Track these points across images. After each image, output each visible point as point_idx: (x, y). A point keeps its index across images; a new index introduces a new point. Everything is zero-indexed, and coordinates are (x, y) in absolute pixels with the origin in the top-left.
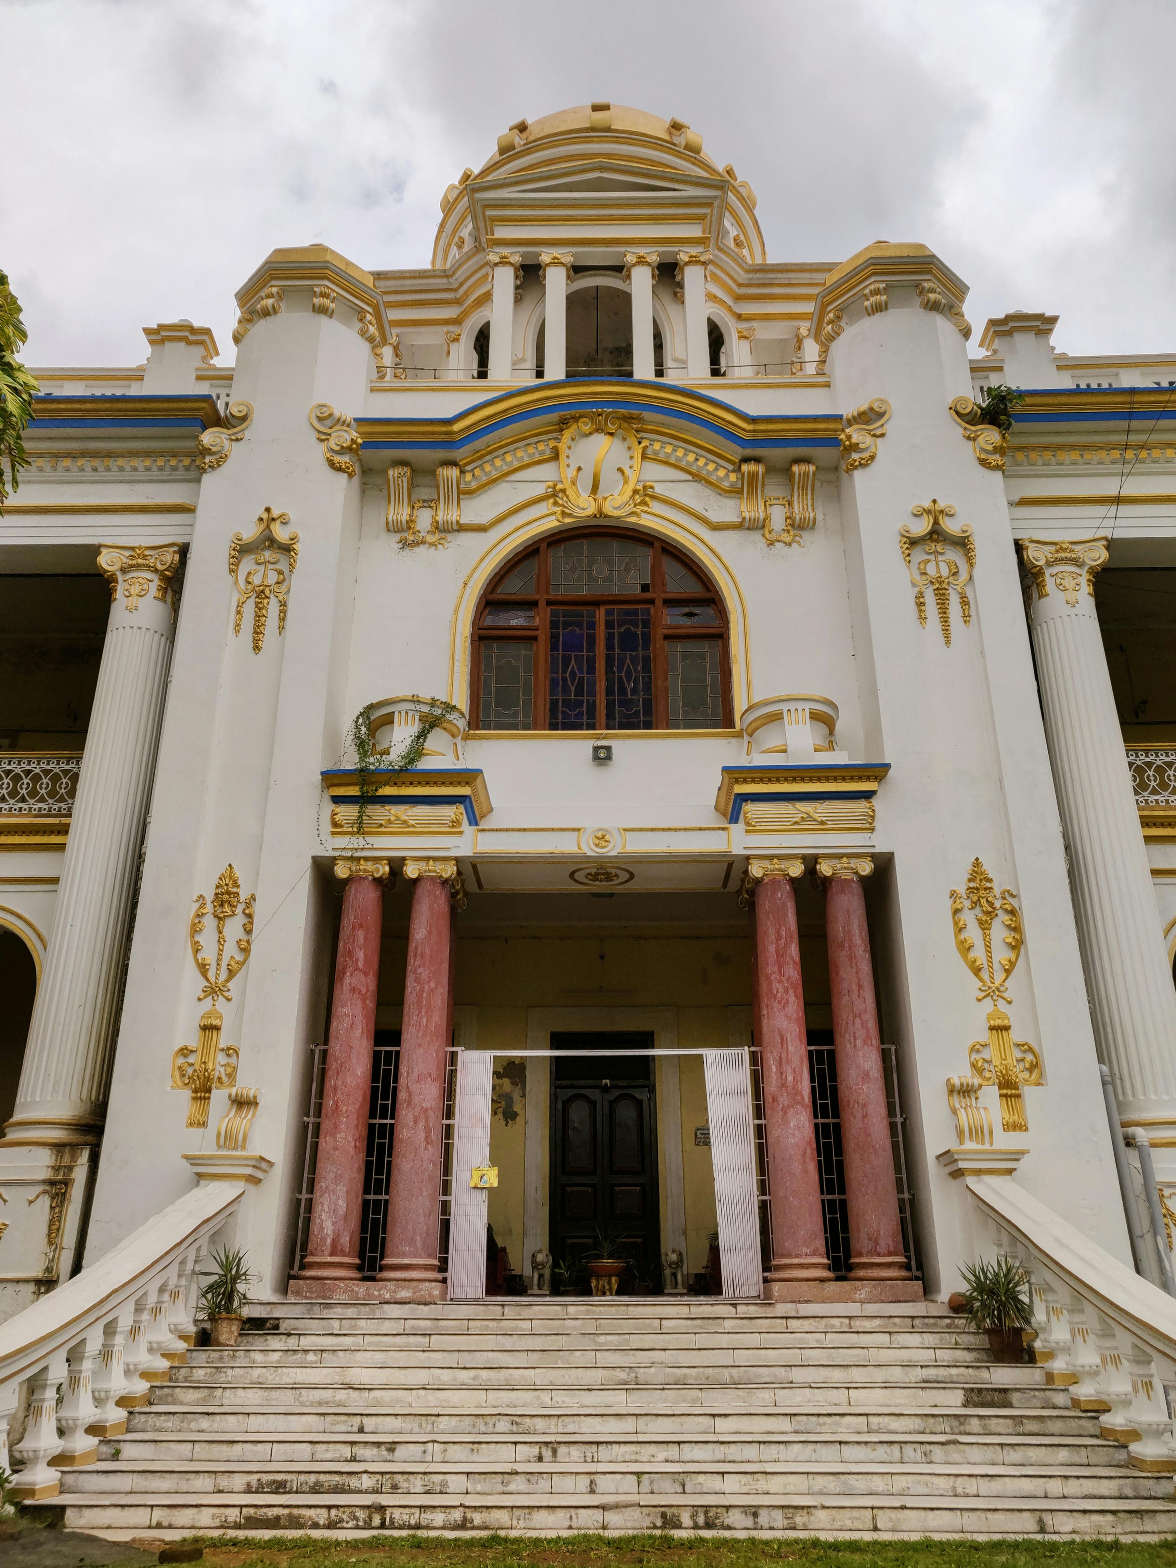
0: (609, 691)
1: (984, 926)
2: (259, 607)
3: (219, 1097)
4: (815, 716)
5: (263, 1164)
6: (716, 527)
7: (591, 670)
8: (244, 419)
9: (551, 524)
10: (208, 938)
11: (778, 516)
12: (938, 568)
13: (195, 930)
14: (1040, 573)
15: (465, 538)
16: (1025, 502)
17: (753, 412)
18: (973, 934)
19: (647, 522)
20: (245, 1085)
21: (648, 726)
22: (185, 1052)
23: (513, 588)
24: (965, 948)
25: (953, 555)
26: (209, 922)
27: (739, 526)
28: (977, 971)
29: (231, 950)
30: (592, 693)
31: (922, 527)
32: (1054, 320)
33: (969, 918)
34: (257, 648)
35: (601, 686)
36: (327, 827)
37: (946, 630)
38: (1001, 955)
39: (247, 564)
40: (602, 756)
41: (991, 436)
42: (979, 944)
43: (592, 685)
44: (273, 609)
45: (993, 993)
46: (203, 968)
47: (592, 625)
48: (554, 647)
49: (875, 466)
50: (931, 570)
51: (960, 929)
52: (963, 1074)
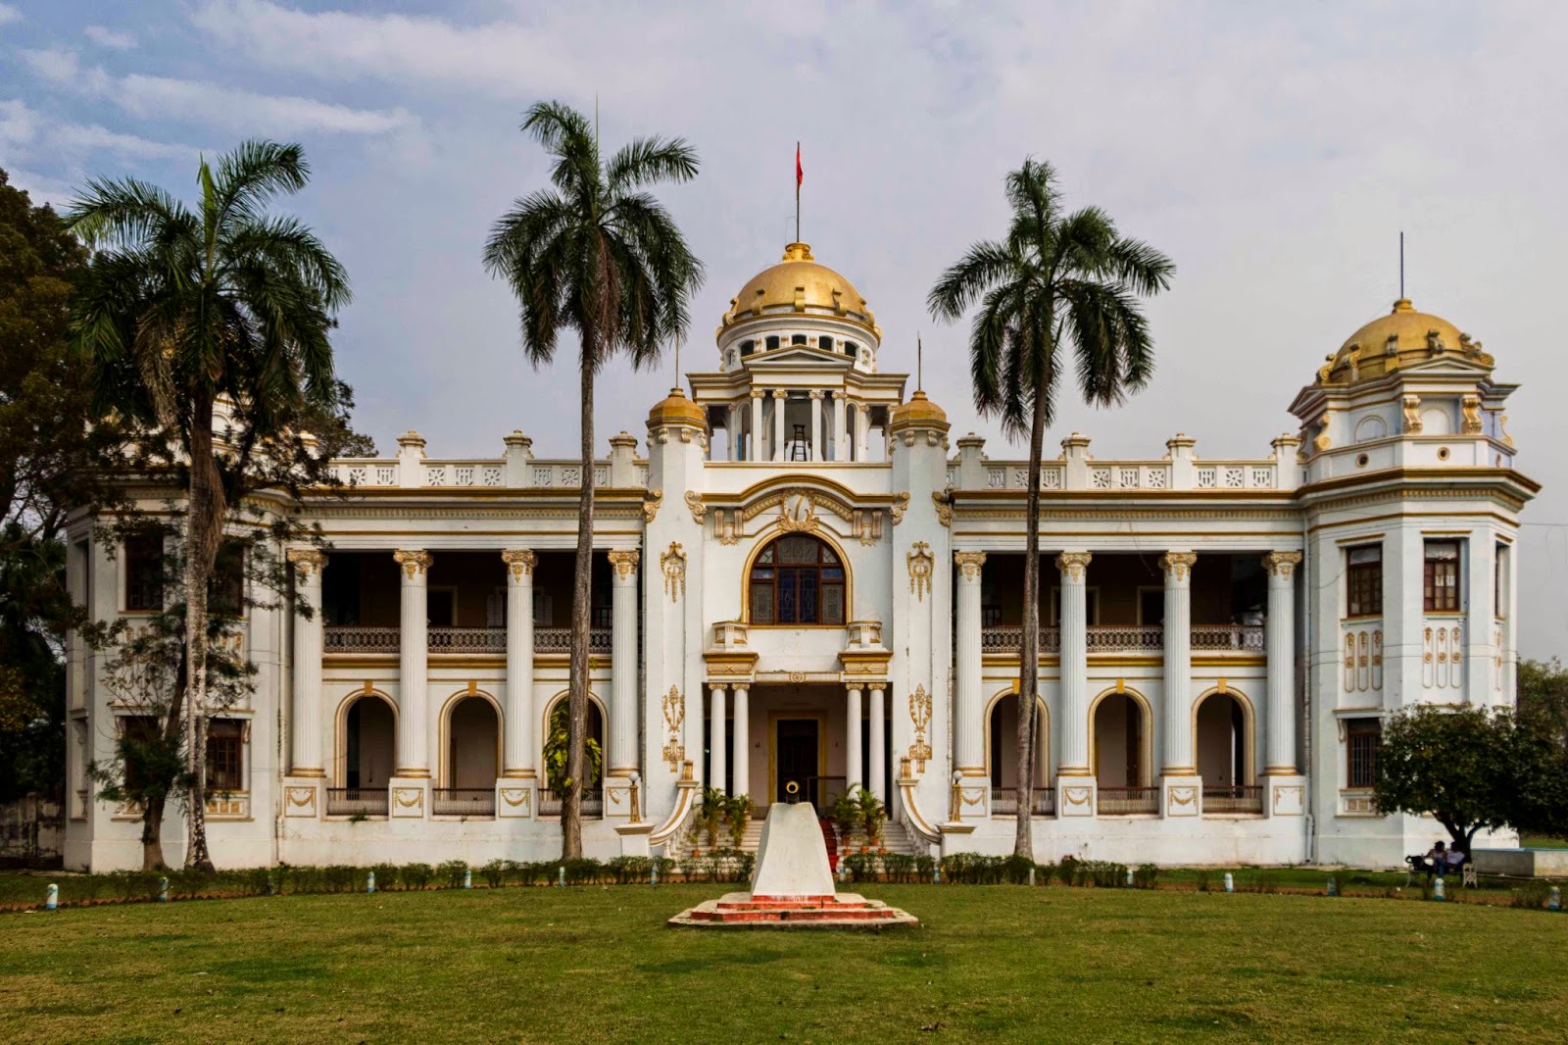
0: (801, 606)
1: (920, 707)
2: (673, 583)
3: (680, 763)
4: (873, 628)
5: (697, 783)
6: (841, 537)
7: (794, 596)
8: (658, 498)
9: (778, 533)
10: (669, 710)
11: (867, 531)
12: (920, 569)
13: (665, 707)
14: (960, 566)
15: (745, 540)
16: (957, 534)
17: (858, 491)
18: (916, 709)
19: (816, 533)
20: (688, 757)
21: (818, 624)
22: (667, 748)
23: (765, 559)
24: (913, 714)
25: (926, 563)
26: (669, 705)
27: (852, 537)
28: (915, 721)
29: (677, 715)
30: (795, 606)
31: (915, 553)
32: (984, 441)
33: (916, 704)
34: (674, 601)
35: (798, 603)
36: (705, 672)
37: (920, 596)
38: (924, 716)
39: (667, 565)
40: (798, 634)
41: (947, 509)
42: (917, 712)
43: (794, 602)
44: (678, 584)
45: (920, 729)
46: (669, 720)
47: (795, 577)
48: (780, 587)
49: (901, 524)
50: (918, 570)
51: (912, 707)
52: (907, 755)
